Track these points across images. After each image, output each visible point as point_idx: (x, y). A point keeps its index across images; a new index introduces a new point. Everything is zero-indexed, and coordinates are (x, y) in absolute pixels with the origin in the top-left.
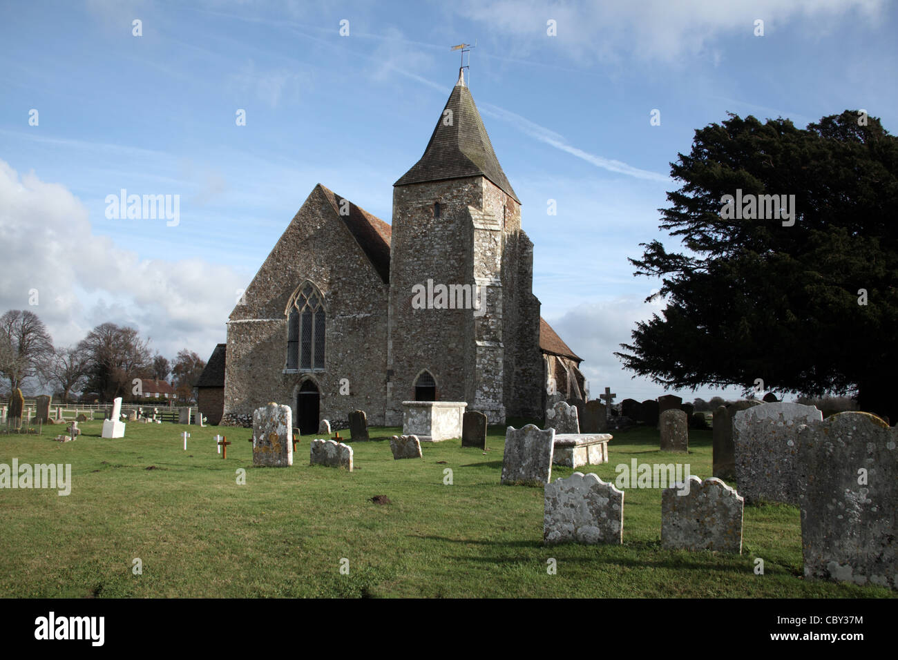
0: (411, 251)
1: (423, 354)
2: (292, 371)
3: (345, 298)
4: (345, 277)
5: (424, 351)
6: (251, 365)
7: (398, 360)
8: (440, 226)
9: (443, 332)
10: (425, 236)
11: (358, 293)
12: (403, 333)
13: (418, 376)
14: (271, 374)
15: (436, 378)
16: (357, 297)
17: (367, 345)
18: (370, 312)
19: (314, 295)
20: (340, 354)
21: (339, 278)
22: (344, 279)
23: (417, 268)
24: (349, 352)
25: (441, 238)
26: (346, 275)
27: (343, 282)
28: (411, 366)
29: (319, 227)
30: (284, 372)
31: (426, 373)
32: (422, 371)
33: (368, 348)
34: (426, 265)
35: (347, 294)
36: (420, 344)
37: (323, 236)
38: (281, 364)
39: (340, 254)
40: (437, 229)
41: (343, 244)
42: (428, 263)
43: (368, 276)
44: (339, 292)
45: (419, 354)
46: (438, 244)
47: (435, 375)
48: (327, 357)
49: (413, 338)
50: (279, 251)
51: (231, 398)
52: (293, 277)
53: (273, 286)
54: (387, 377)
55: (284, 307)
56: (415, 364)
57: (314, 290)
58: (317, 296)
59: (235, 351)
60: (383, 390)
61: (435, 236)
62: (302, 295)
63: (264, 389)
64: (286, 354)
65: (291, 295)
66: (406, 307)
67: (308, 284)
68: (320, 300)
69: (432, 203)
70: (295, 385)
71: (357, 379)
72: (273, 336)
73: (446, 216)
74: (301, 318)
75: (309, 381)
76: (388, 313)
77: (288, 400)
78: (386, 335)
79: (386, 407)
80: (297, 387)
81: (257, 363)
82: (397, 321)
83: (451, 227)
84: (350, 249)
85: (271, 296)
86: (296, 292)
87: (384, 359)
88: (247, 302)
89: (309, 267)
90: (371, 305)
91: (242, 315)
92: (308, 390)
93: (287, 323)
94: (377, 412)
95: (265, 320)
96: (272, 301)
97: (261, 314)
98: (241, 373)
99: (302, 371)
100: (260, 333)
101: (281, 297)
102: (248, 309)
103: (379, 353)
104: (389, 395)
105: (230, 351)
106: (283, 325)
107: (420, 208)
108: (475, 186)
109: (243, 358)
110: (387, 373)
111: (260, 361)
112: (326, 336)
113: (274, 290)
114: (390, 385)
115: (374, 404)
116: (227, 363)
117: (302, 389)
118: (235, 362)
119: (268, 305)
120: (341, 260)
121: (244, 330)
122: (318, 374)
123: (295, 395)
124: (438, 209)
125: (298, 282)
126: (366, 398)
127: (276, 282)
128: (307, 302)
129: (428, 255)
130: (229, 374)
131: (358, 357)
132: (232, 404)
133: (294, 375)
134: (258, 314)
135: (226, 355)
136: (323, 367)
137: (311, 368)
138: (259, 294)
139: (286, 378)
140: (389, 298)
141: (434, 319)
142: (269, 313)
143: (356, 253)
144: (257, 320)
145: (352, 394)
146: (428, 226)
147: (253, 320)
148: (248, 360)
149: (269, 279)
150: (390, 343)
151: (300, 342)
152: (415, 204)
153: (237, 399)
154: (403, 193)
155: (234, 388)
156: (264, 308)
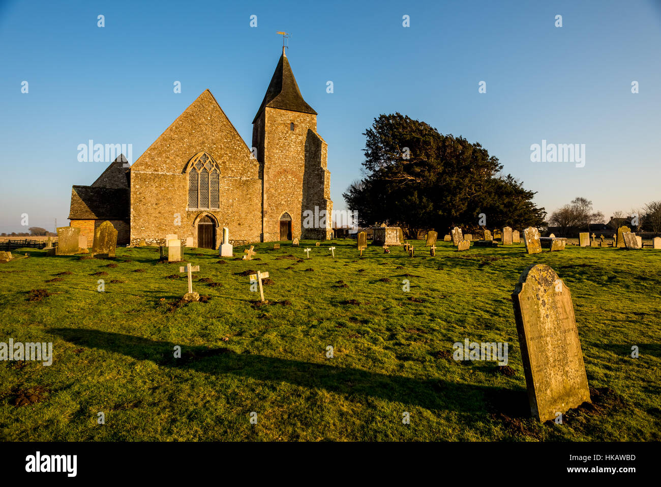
0: (278, 146)
1: (284, 203)
2: (194, 209)
3: (231, 166)
4: (230, 153)
5: (285, 201)
6: (156, 204)
7: (269, 205)
8: (294, 136)
9: (296, 192)
10: (286, 140)
11: (240, 164)
12: (273, 191)
13: (282, 215)
15: (292, 216)
16: (240, 167)
17: (249, 196)
18: (249, 177)
19: (210, 161)
20: (231, 201)
21: (226, 154)
22: (230, 155)
23: (281, 156)
24: (237, 199)
25: (295, 142)
26: (231, 152)
27: (229, 156)
28: (277, 209)
29: (209, 118)
30: (187, 209)
31: (286, 213)
32: (284, 212)
34: (287, 156)
36: (283, 197)
38: (184, 204)
39: (226, 139)
40: (292, 137)
41: (228, 133)
42: (287, 154)
43: (247, 156)
44: (227, 162)
45: (282, 202)
47: (291, 214)
48: (222, 202)
49: (279, 194)
50: (176, 128)
51: (138, 227)
52: (190, 147)
53: (173, 151)
54: (263, 215)
55: (184, 166)
56: (280, 208)
57: (210, 159)
58: (212, 163)
59: (140, 193)
60: (259, 221)
61: (292, 141)
62: (199, 161)
63: (169, 221)
64: (188, 198)
65: (191, 159)
66: (275, 176)
67: (205, 154)
68: (214, 165)
69: (289, 122)
70: (196, 218)
71: (243, 215)
72: (176, 186)
73: (297, 131)
74: (199, 175)
75: (207, 216)
76: (263, 179)
77: (191, 228)
78: (261, 191)
79: (263, 231)
80: (198, 219)
81: (162, 203)
82: (269, 184)
83: (300, 137)
84: (234, 137)
85: (171, 158)
86: (195, 158)
87: (260, 205)
88: (148, 159)
89: (203, 143)
90: (249, 173)
91: (143, 167)
92: (204, 222)
93: (188, 178)
94: (256, 234)
95: (168, 174)
96: (172, 161)
97: (162, 169)
98: (146, 210)
99: (203, 209)
100: (164, 183)
101: (180, 160)
102: (149, 164)
103: (257, 201)
104: (264, 225)
105: (135, 193)
106: (184, 179)
107: (282, 124)
108: (313, 119)
109: (148, 199)
110: (262, 212)
111: (165, 202)
112: (220, 188)
113: (173, 154)
114: (265, 219)
115: (254, 229)
116: (132, 202)
117: (201, 221)
118: (141, 201)
119: (168, 163)
120: (228, 143)
121: (149, 179)
122: (215, 212)
123: (196, 225)
124: (293, 126)
125: (195, 151)
126: (249, 226)
127: (175, 149)
128: (205, 165)
129: (288, 150)
130: (135, 210)
131: (243, 203)
132: (140, 231)
133: (195, 212)
134: (159, 168)
135: (131, 196)
136: (219, 208)
137: (208, 208)
138: (160, 154)
139: (189, 214)
140: (265, 171)
141: (291, 185)
142: (169, 169)
143: (238, 141)
144: (160, 173)
145: (239, 224)
146: (288, 135)
147: (156, 173)
148: (154, 201)
149: (168, 146)
150: (265, 196)
151: (199, 191)
152: (279, 120)
153: (144, 228)
154: (271, 112)
155: (141, 220)
156: (164, 165)
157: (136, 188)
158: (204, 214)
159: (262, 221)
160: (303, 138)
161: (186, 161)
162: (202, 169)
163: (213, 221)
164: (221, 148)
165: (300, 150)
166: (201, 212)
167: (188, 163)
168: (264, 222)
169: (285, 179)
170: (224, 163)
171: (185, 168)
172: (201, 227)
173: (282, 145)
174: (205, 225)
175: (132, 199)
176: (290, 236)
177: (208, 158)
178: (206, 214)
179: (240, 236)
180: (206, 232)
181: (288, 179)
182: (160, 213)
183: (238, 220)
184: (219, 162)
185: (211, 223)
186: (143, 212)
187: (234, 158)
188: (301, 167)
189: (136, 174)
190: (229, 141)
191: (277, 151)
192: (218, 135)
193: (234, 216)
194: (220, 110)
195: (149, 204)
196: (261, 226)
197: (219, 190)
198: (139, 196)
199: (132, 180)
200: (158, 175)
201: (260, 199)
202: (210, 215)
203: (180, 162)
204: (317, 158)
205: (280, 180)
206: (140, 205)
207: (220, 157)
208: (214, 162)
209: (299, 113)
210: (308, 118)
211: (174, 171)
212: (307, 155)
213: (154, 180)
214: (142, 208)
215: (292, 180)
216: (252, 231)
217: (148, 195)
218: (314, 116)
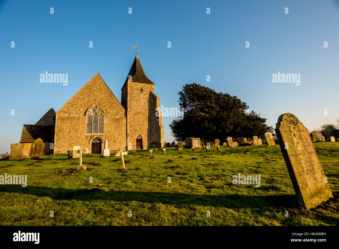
0: (134, 100)
1: (138, 129)
2: (90, 134)
3: (110, 111)
6: (69, 132)
7: (130, 131)
8: (143, 95)
9: (144, 124)
10: (138, 97)
11: (115, 110)
12: (132, 123)
13: (137, 135)
14: (79, 135)
15: (143, 136)
16: (115, 111)
17: (119, 126)
18: (119, 116)
19: (99, 109)
20: (110, 129)
21: (108, 105)
22: (109, 105)
23: (136, 105)
24: (113, 128)
25: (143, 98)
27: (109, 106)
29: (99, 87)
30: (86, 135)
32: (138, 134)
33: (120, 127)
34: (139, 105)
35: (111, 110)
36: (137, 126)
37: (100, 91)
38: (84, 132)
39: (107, 97)
40: (142, 96)
41: (108, 95)
42: (140, 104)
43: (118, 105)
44: (108, 109)
45: (137, 129)
46: (142, 100)
47: (142, 135)
48: (105, 130)
49: (135, 125)
50: (81, 93)
51: (58, 145)
52: (88, 102)
53: (79, 104)
54: (127, 136)
55: (85, 112)
56: (136, 132)
57: (99, 108)
58: (100, 110)
59: (60, 127)
60: (125, 140)
61: (141, 97)
62: (93, 109)
63: (76, 141)
64: (86, 128)
65: (88, 108)
66: (133, 115)
67: (96, 105)
68: (101, 111)
69: (140, 88)
70: (91, 139)
71: (116, 137)
72: (80, 122)
73: (144, 93)
74: (93, 116)
75: (97, 138)
76: (127, 117)
77: (88, 144)
78: (126, 123)
79: (127, 145)
80: (92, 140)
81: (72, 132)
82: (130, 119)
83: (146, 96)
84: (111, 96)
85: (78, 108)
86: (91, 107)
87: (125, 131)
88: (65, 109)
89: (95, 100)
90: (119, 114)
91: (63, 113)
92: (95, 141)
93: (87, 118)
94: (123, 147)
95: (76, 116)
96: (78, 109)
97: (73, 114)
98: (64, 135)
99: (94, 134)
100: (74, 121)
101: (83, 109)
102: (66, 111)
103: (124, 129)
104: (128, 141)
105: (58, 127)
106: (85, 118)
107: (136, 89)
108: (152, 86)
109: (65, 130)
110: (127, 135)
111: (74, 131)
112: (104, 123)
113: (79, 106)
114: (128, 138)
115: (122, 144)
116: (56, 131)
117: (93, 141)
118: (61, 131)
119: (76, 111)
120: (108, 99)
121: (65, 119)
122: (101, 135)
123: (91, 143)
124: (142, 90)
125: (91, 104)
126: (120, 142)
127: (80, 103)
128: (96, 111)
129: (140, 102)
130: (57, 136)
131: (116, 130)
132: (59, 147)
133: (90, 136)
134: (71, 113)
135: (55, 128)
136: (103, 133)
137: (97, 133)
138: (72, 106)
139: (87, 137)
140: (128, 113)
141: (141, 120)
142: (77, 114)
143: (114, 98)
144: (72, 116)
145: (114, 142)
146: (139, 94)
147: (69, 116)
148: (68, 131)
149: (77, 102)
150: (128, 126)
151: (93, 125)
152: (135, 87)
153: (62, 146)
154: (131, 84)
155: (60, 141)
156: (74, 112)
157: (58, 124)
158: (95, 137)
159: (127, 139)
160: (147, 96)
161: (86, 109)
162: (94, 113)
163: (100, 140)
164: (105, 102)
165: (146, 102)
166: (94, 136)
167: (87, 110)
168: (128, 140)
169: (138, 117)
170: (106, 109)
171: (85, 113)
172: (93, 144)
173: (136, 100)
174: (96, 143)
175: (55, 130)
176: (142, 147)
177: (98, 107)
178: (96, 136)
179: (115, 148)
180: (96, 146)
181: (140, 117)
182: (71, 137)
183: (114, 139)
184: (104, 109)
185: (99, 142)
186: (61, 137)
187: (112, 107)
188: (147, 110)
189: (59, 117)
190: (109, 98)
191: (134, 103)
192: (103, 96)
193: (111, 137)
194: (104, 83)
195: (65, 133)
196: (126, 142)
197: (103, 124)
198: (59, 128)
199: (56, 120)
200: (71, 117)
201: (125, 128)
202: (98, 137)
203: (83, 110)
204: (155, 105)
205: (136, 117)
206: (60, 133)
207: (104, 107)
208: (101, 109)
209: (145, 84)
210: (149, 86)
211: (79, 114)
212: (150, 104)
213: (68, 119)
214: (61, 135)
215: (142, 117)
216: (121, 145)
217: (64, 127)
218: (152, 85)
